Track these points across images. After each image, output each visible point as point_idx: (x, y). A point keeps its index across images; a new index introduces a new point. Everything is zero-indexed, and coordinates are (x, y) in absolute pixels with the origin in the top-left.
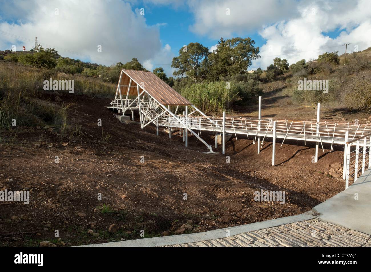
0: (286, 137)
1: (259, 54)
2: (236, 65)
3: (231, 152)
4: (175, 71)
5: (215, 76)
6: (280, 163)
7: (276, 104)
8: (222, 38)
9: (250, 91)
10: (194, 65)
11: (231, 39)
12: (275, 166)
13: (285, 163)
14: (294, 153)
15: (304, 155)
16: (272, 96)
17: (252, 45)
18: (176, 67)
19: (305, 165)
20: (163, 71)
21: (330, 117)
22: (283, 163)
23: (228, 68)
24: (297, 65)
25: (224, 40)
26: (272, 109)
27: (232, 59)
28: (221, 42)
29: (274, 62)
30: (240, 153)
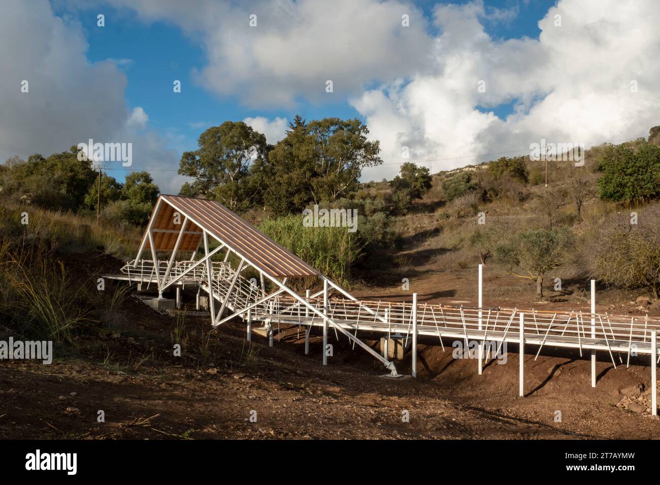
0: (544, 343)
1: (379, 155)
2: (332, 176)
3: (423, 373)
4: (187, 183)
5: (284, 199)
6: (530, 392)
7: (433, 267)
8: (297, 117)
9: (380, 237)
10: (234, 171)
11: (320, 119)
12: (525, 396)
13: (539, 390)
14: (550, 371)
15: (570, 374)
16: (417, 246)
17: (363, 134)
18: (191, 175)
19: (577, 393)
20: (151, 180)
21: (563, 298)
22: (536, 389)
23: (314, 182)
24: (455, 183)
25: (302, 121)
26: (435, 278)
27: (322, 161)
28: (295, 125)
29: (402, 171)
30: (443, 374)
